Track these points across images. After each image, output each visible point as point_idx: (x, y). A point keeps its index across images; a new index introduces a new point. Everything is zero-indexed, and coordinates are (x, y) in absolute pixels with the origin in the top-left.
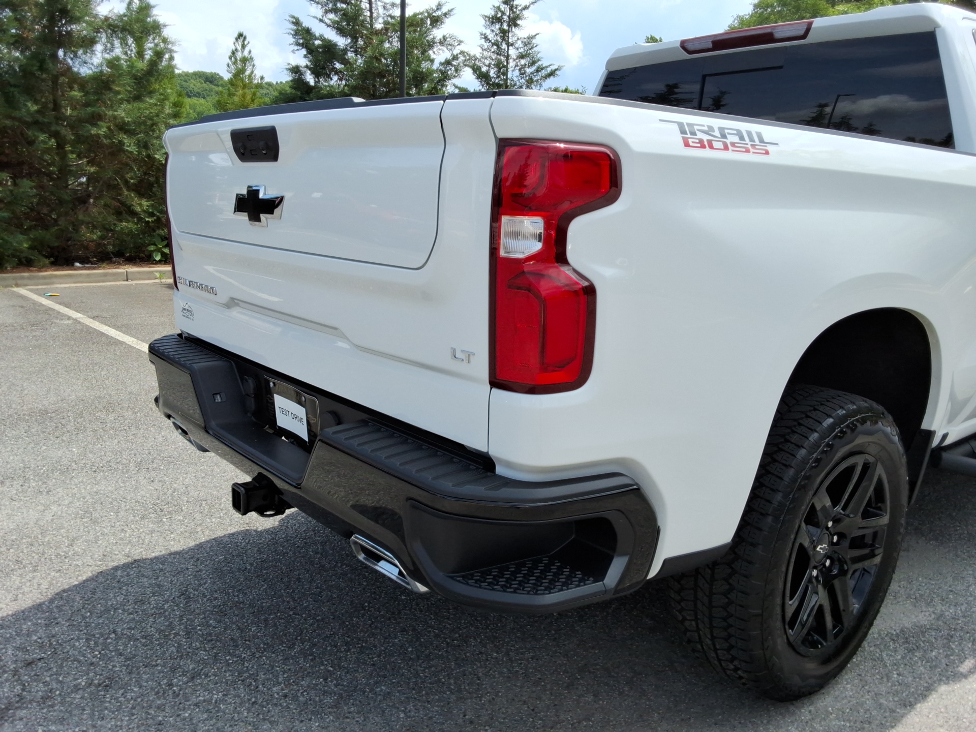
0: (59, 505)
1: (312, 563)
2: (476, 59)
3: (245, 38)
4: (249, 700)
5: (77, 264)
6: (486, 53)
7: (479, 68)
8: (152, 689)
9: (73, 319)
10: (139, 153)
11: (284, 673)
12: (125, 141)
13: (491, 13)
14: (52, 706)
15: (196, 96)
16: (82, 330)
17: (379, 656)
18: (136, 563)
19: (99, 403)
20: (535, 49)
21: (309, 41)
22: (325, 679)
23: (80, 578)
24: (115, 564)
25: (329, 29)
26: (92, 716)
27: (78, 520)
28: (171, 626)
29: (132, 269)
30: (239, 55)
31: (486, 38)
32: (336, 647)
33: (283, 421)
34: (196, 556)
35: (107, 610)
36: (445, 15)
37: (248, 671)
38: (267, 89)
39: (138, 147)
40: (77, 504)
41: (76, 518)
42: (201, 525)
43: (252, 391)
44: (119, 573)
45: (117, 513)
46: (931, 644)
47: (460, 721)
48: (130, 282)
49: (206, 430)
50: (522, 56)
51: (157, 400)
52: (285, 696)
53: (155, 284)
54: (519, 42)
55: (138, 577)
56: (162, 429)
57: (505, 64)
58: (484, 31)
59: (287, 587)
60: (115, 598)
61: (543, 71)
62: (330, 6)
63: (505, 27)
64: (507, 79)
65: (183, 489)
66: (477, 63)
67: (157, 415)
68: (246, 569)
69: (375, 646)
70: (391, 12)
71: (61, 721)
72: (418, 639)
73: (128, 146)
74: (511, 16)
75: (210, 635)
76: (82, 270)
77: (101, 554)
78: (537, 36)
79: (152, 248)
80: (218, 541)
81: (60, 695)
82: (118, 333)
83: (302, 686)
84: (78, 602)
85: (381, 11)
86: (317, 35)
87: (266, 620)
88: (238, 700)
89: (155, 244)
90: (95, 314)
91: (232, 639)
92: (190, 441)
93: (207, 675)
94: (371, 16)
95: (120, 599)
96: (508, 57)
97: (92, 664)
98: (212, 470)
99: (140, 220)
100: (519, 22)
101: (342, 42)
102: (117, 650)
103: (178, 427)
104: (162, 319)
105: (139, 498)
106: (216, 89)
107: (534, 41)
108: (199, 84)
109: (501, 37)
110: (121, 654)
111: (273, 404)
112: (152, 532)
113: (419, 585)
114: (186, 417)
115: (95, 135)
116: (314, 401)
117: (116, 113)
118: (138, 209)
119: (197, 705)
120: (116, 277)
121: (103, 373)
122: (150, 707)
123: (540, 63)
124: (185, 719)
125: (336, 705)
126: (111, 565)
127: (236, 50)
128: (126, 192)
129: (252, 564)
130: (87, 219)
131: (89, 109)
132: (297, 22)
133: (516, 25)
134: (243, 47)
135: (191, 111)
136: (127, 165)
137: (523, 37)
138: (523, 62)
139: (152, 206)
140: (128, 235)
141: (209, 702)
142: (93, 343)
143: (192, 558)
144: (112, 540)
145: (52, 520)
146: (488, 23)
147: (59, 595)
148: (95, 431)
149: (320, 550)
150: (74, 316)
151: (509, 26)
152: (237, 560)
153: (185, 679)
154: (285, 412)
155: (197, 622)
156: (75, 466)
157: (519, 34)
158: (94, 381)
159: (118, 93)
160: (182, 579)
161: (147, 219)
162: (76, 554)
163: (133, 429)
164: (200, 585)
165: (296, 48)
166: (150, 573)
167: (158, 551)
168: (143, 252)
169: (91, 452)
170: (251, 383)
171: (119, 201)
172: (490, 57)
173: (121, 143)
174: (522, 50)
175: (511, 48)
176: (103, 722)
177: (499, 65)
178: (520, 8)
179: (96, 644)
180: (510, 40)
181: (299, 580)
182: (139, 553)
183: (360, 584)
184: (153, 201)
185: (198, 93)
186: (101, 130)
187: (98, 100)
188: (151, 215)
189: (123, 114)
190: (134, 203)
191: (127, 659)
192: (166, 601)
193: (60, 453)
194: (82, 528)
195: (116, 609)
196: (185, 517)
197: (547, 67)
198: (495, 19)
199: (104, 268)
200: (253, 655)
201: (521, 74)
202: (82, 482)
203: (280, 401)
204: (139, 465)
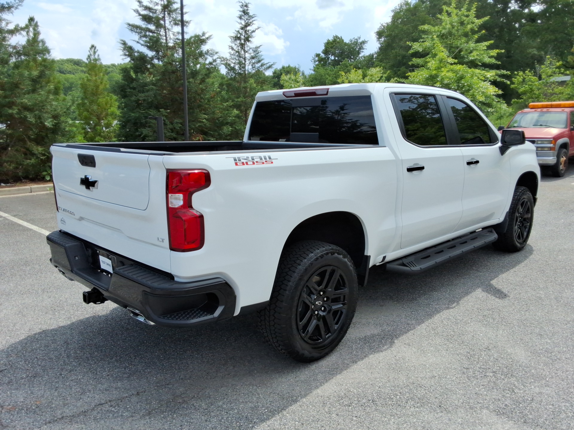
0: (7, 310)
1: (123, 327)
2: (227, 60)
3: (95, 48)
4: (93, 378)
5: (3, 184)
6: (233, 56)
7: (229, 65)
8: (53, 376)
9: (3, 217)
10: (36, 121)
11: (108, 367)
12: (28, 116)
13: (233, 35)
14: (13, 385)
15: (69, 73)
16: (9, 224)
17: (148, 359)
18: (44, 332)
19: (21, 262)
20: (260, 54)
21: (132, 53)
22: (125, 369)
23: (20, 339)
24: (35, 332)
25: (143, 46)
26: (29, 387)
27: (16, 316)
28: (61, 354)
29: (34, 186)
30: (92, 57)
31: (232, 49)
32: (130, 357)
33: (103, 266)
34: (71, 327)
35: (33, 350)
36: (207, 38)
37: (93, 368)
38: (112, 68)
39: (35, 119)
40: (15, 309)
41: (15, 315)
42: (73, 315)
43: (90, 255)
44: (37, 336)
45: (34, 311)
46: (374, 340)
47: (178, 379)
48: (33, 194)
49: (72, 271)
50: (253, 58)
51: (51, 260)
52: (108, 375)
53: (47, 194)
54: (251, 50)
55: (45, 337)
56: (53, 273)
57: (244, 62)
58: (231, 44)
59: (111, 337)
60: (35, 346)
61: (265, 66)
62: (143, 34)
63: (243, 42)
64: (245, 70)
65: (64, 300)
66: (228, 62)
67: (51, 266)
68: (93, 331)
69: (147, 356)
70: (177, 37)
71: (17, 389)
72: (165, 352)
73: (29, 118)
74: (246, 36)
75: (78, 356)
76: (5, 188)
77: (28, 329)
78: (261, 47)
79: (45, 173)
80: (81, 321)
81: (15, 381)
82: (28, 224)
83: (115, 372)
84: (20, 348)
85: (172, 36)
86: (136, 50)
87: (101, 350)
88: (89, 378)
89: (46, 171)
90: (15, 214)
91: (87, 357)
92: (66, 277)
93: (76, 370)
94: (166, 40)
95: (38, 346)
96: (245, 59)
97: (28, 370)
98: (78, 291)
99: (38, 158)
100: (250, 39)
101: (150, 54)
102: (38, 364)
103: (60, 271)
104: (52, 215)
105: (44, 305)
106: (81, 68)
107: (259, 49)
108: (70, 66)
109: (241, 47)
110: (40, 365)
111: (99, 259)
112: (51, 319)
113: (150, 322)
114: (63, 267)
115: (11, 113)
116: (114, 258)
117: (22, 101)
118: (36, 152)
119: (72, 380)
120: (25, 191)
121: (22, 246)
122: (53, 382)
123: (262, 62)
124: (67, 385)
125: (128, 377)
126: (33, 333)
127: (91, 55)
128: (29, 143)
129: (96, 330)
130: (7, 159)
131: (7, 100)
132: (124, 43)
133: (249, 41)
134: (95, 53)
135: (66, 82)
136: (29, 127)
137: (253, 47)
138: (254, 61)
139: (44, 150)
140: (31, 166)
141: (77, 379)
142: (15, 231)
143: (69, 328)
144: (32, 323)
145: (4, 316)
146: (233, 40)
147: (11, 346)
148: (20, 275)
149: (127, 322)
150: (4, 216)
151: (245, 41)
152: (89, 328)
153: (67, 372)
154: (104, 262)
155: (72, 352)
156: (12, 293)
157: (250, 45)
158: (18, 251)
159: (23, 89)
160: (65, 337)
161: (41, 158)
162: (17, 329)
163: (39, 273)
164: (73, 338)
165: (124, 57)
166: (51, 335)
167: (54, 326)
168: (40, 175)
169: (19, 285)
170: (90, 251)
171: (25, 148)
172: (235, 58)
173: (26, 117)
174: (253, 54)
175: (246, 53)
176: (34, 388)
177: (240, 63)
178: (250, 32)
179: (29, 362)
180: (246, 49)
181: (117, 334)
182: (45, 327)
183: (144, 334)
184: (44, 147)
185: (70, 72)
186: (14, 111)
187: (12, 94)
188: (44, 155)
189: (26, 101)
190: (34, 149)
191: (42, 367)
192: (58, 345)
193: (4, 287)
194: (18, 319)
195: (36, 350)
196: (66, 312)
197: (267, 64)
198: (237, 38)
199: (18, 186)
200: (95, 363)
201: (253, 68)
202: (17, 299)
203: (101, 258)
204: (43, 291)
